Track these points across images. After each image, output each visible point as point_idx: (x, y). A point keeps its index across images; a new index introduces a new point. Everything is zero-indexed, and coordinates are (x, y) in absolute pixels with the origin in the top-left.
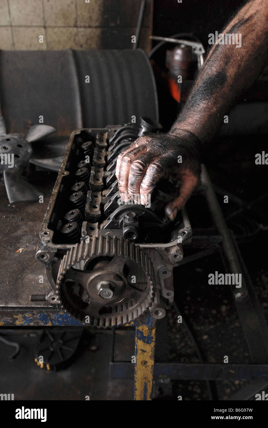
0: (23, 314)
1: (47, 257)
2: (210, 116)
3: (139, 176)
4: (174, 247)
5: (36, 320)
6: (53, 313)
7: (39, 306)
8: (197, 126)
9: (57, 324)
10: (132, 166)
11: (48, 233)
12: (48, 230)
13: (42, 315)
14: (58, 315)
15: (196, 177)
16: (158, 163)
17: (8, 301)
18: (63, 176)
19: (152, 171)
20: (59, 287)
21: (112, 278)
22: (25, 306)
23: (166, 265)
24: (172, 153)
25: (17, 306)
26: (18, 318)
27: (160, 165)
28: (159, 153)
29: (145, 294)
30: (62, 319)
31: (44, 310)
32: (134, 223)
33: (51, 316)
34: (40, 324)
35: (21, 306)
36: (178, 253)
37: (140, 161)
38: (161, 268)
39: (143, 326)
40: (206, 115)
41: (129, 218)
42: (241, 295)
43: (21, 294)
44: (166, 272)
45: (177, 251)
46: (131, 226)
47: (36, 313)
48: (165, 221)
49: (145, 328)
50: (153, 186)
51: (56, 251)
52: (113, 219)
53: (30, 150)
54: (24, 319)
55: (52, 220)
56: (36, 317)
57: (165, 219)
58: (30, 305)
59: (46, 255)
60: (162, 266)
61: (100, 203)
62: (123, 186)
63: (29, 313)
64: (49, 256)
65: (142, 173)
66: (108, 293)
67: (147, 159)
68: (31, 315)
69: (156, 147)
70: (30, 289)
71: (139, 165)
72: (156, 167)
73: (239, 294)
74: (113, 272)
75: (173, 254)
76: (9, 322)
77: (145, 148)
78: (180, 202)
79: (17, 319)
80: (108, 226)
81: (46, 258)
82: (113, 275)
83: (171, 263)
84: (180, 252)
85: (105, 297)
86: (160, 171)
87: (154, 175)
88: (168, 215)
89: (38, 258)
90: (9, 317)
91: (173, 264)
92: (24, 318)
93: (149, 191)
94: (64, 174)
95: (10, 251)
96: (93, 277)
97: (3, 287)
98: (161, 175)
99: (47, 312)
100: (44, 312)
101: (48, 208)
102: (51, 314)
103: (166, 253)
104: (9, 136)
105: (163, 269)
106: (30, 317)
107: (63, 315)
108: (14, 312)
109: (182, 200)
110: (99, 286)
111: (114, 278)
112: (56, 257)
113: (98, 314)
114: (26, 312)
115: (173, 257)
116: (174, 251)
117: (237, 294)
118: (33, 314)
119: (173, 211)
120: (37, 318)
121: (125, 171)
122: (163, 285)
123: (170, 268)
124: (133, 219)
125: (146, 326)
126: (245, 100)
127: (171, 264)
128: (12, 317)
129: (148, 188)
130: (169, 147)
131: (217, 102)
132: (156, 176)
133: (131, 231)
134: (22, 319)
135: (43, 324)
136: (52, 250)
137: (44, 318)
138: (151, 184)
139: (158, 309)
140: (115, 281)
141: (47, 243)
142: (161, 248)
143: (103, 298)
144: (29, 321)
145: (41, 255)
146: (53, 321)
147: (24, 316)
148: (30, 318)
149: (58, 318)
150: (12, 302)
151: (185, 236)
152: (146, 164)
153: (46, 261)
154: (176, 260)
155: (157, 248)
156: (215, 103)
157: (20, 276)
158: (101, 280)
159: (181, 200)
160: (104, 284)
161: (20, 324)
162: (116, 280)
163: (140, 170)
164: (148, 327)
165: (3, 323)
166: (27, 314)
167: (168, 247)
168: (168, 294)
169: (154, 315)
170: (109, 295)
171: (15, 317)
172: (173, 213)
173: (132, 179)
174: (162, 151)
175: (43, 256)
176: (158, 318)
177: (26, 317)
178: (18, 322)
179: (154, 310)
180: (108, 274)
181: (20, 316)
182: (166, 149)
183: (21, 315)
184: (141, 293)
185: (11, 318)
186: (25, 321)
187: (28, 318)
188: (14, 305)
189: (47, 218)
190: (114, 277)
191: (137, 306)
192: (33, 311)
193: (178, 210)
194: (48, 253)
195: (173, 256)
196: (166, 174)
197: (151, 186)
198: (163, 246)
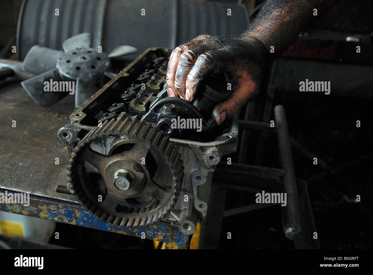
0: (48, 206)
1: (70, 136)
2: (282, 25)
3: (187, 66)
4: (211, 148)
5: (61, 215)
6: (79, 210)
7: (65, 200)
8: (266, 34)
9: (82, 224)
10: (182, 55)
11: (80, 115)
12: (82, 113)
13: (67, 210)
14: (84, 213)
15: (255, 82)
16: (209, 54)
17: (36, 189)
18: (121, 76)
19: (201, 61)
20: (71, 167)
21: (131, 167)
22: (50, 197)
23: (201, 169)
24: (228, 48)
25: (43, 195)
26: (43, 210)
27: (211, 56)
28: (214, 47)
29: (169, 195)
30: (87, 219)
31: (69, 205)
32: (172, 115)
33: (77, 213)
34: (64, 221)
35: (46, 196)
36: (215, 154)
37: (191, 51)
38: (195, 172)
39: (173, 244)
40: (278, 22)
41: (166, 109)
42: (292, 230)
43: (52, 185)
44: (200, 178)
45: (214, 152)
46: (168, 118)
47: (61, 207)
48: (210, 122)
49: (175, 246)
50: (199, 78)
51: (79, 131)
52: (151, 111)
53: (107, 64)
54: (48, 212)
55: (92, 107)
56: (61, 211)
57: (211, 121)
58: (56, 197)
59: (69, 134)
60: (197, 169)
61: (148, 101)
62: (170, 79)
63: (54, 205)
64: (71, 134)
65: (191, 63)
66: (124, 183)
67: (199, 50)
68: (56, 209)
69: (213, 42)
70: (63, 182)
71: (188, 54)
72: (206, 57)
73: (290, 228)
74: (133, 160)
75: (209, 155)
76: (33, 212)
77: (201, 42)
78: (230, 105)
79: (41, 210)
80: (145, 118)
81: (68, 137)
82: (133, 164)
83: (206, 165)
84: (217, 153)
85: (121, 188)
86: (209, 61)
87: (202, 66)
88: (214, 117)
89: (60, 135)
90: (34, 206)
91: (208, 167)
92: (49, 210)
93: (195, 83)
94: (123, 75)
95: (58, 146)
96: (111, 162)
97: (37, 176)
98: (210, 67)
99: (72, 208)
100: (69, 207)
101: (92, 97)
102: (76, 211)
103: (200, 152)
104: (91, 50)
105: (196, 173)
106: (55, 210)
107: (89, 215)
108: (39, 202)
109: (234, 104)
110: (116, 174)
111: (134, 168)
112: (79, 138)
113: (115, 211)
114: (51, 204)
115: (208, 159)
116: (210, 151)
117: (288, 228)
118: (58, 208)
119: (220, 113)
120: (62, 213)
121: (174, 62)
122: (195, 193)
123: (205, 172)
124: (170, 110)
125: (176, 245)
126: (341, 60)
127: (206, 167)
128: (37, 207)
129: (193, 79)
130: (227, 43)
131: (292, 10)
132: (205, 67)
133: (166, 123)
134: (47, 212)
135: (67, 221)
136: (75, 129)
137: (69, 214)
138: (198, 76)
139: (187, 222)
140: (134, 171)
141: (74, 122)
142: (196, 146)
143: (118, 189)
144: (54, 215)
145: (63, 132)
146: (77, 219)
147: (49, 208)
148: (55, 212)
149: (83, 217)
150: (39, 190)
151: (228, 140)
152: (196, 54)
153: (68, 140)
154: (212, 163)
155: (192, 145)
156: (289, 12)
157: (58, 169)
158: (120, 168)
159: (232, 104)
160: (122, 173)
161: (44, 216)
162: (137, 171)
163: (189, 60)
164: (178, 245)
165: (28, 212)
166: (51, 206)
167: (204, 146)
168: (200, 206)
169: (183, 228)
170: (125, 186)
171: (40, 207)
172: (220, 115)
173: (180, 70)
174: (218, 46)
175: (65, 135)
176: (186, 233)
177: (51, 210)
178: (42, 214)
179: (183, 222)
180: (128, 161)
181: (44, 208)
182: (223, 44)
183: (46, 206)
184: (164, 193)
185: (36, 209)
186: (50, 215)
187: (52, 211)
188: (40, 194)
189: (86, 104)
190: (134, 166)
191: (159, 209)
192: (58, 205)
193: (227, 114)
194: (71, 130)
195: (209, 157)
196: (216, 66)
197: (197, 77)
198: (198, 144)
